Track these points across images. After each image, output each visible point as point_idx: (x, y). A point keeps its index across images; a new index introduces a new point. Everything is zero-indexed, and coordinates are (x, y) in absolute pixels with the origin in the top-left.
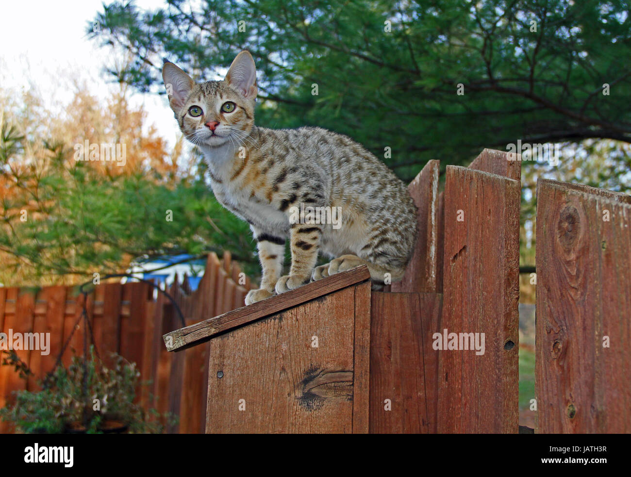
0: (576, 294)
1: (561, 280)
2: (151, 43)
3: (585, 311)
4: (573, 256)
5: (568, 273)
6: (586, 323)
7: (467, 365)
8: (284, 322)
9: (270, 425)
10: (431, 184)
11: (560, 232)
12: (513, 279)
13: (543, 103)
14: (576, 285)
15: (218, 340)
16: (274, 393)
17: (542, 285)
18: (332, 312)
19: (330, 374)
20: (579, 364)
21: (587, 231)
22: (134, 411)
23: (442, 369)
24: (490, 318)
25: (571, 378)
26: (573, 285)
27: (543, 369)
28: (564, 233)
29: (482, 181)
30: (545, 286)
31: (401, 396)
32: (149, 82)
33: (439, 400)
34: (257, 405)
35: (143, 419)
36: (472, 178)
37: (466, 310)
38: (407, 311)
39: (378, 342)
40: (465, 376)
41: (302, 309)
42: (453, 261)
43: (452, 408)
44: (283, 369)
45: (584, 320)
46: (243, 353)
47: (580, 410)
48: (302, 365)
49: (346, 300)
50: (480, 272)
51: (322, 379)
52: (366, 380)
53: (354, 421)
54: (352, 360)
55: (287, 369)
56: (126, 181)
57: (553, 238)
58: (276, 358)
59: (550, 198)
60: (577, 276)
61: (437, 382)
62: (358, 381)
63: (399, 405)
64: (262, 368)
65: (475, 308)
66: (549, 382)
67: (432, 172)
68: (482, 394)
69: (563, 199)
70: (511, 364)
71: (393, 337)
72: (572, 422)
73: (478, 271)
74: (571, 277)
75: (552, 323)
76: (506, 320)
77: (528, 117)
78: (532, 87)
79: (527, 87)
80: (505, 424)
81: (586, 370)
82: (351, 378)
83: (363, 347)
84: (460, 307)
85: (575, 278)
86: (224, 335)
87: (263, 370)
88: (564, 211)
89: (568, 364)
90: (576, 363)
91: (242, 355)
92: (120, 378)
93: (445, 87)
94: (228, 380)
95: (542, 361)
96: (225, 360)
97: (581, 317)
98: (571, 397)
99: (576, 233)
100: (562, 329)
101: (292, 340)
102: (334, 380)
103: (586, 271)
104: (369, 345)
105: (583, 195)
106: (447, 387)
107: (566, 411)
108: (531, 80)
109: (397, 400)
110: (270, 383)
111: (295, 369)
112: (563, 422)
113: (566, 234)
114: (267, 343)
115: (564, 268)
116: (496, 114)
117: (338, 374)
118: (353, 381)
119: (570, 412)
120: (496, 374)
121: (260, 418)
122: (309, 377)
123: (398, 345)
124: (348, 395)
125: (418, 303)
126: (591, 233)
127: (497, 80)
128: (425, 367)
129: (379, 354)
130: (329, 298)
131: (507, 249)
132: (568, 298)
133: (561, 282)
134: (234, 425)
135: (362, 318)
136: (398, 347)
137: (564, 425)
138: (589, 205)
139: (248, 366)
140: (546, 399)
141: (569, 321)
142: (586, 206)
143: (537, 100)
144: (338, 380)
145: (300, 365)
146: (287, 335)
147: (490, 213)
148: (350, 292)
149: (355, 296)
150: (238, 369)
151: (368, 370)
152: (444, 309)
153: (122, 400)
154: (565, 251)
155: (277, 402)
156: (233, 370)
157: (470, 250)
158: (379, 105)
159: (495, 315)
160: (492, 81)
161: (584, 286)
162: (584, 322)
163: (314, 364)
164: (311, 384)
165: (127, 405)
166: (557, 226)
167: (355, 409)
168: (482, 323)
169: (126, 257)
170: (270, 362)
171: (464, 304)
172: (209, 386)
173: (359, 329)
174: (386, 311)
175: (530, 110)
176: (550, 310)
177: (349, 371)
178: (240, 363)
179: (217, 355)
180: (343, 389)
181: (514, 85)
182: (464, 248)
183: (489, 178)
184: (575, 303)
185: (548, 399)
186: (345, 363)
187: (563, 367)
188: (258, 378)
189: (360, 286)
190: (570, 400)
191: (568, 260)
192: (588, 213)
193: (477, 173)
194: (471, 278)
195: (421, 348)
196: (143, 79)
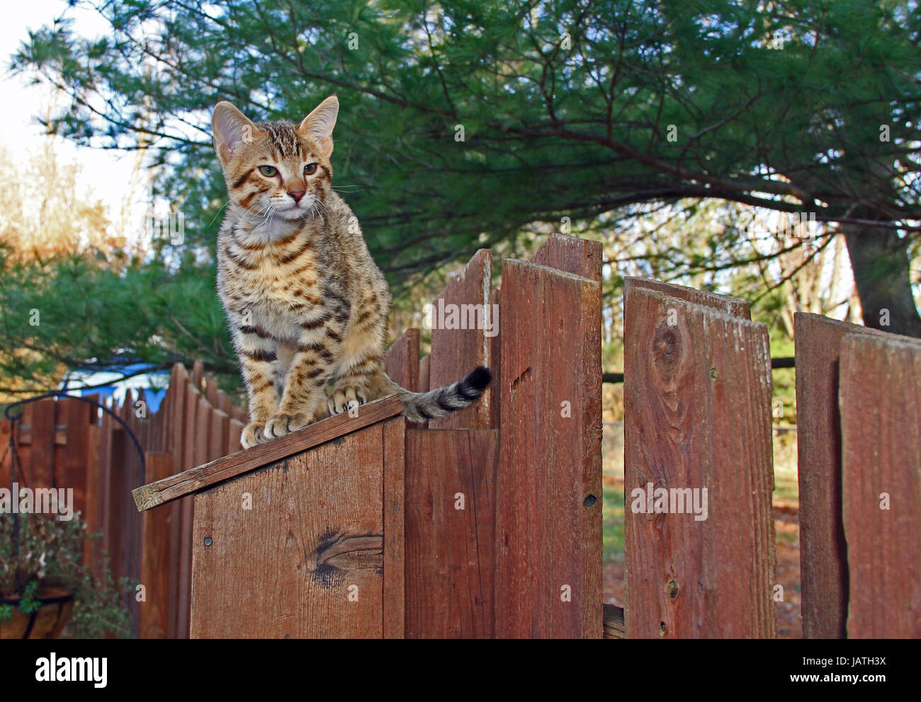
0: (678, 437)
1: (658, 418)
2: (91, 80)
3: (690, 460)
4: (673, 387)
5: (668, 409)
6: (691, 474)
7: (534, 525)
8: (291, 471)
9: (275, 607)
10: (481, 282)
11: (657, 354)
12: (594, 413)
13: (625, 153)
14: (678, 425)
15: (205, 497)
16: (279, 565)
17: (633, 423)
18: (354, 458)
19: (352, 540)
20: (682, 528)
21: (692, 354)
22: (81, 575)
23: (500, 531)
24: (564, 465)
25: (672, 546)
26: (673, 425)
27: (635, 534)
28: (661, 355)
29: (551, 282)
30: (637, 424)
31: (446, 567)
32: (89, 133)
33: (497, 570)
34: (258, 581)
35: (93, 586)
36: (537, 278)
37: (532, 453)
38: (453, 455)
39: (415, 496)
40: (531, 540)
41: (313, 454)
42: (514, 387)
43: (515, 581)
44: (291, 534)
45: (688, 472)
46: (238, 513)
47: (684, 588)
48: (316, 528)
49: (371, 442)
50: (550, 403)
51: (342, 546)
52: (399, 547)
53: (385, 601)
54: (381, 520)
55: (295, 533)
56: (60, 266)
57: (647, 362)
58: (280, 519)
59: (642, 308)
60: (680, 413)
61: (494, 548)
62: (390, 548)
63: (444, 578)
64: (262, 533)
65: (544, 451)
66: (643, 550)
67: (483, 265)
68: (554, 563)
69: (659, 310)
70: (592, 526)
71: (435, 489)
72: (673, 603)
73: (547, 402)
74: (671, 413)
75: (646, 473)
76: (586, 467)
77: (606, 170)
78: (610, 130)
79: (603, 131)
80: (585, 604)
81: (691, 534)
82: (380, 545)
83: (395, 504)
84: (524, 449)
85: (676, 415)
86: (212, 490)
87: (264, 535)
88: (661, 326)
89: (668, 527)
90: (677, 527)
91: (236, 515)
92: (61, 531)
93: (492, 133)
94: (219, 549)
95: (634, 524)
96: (214, 523)
97: (685, 467)
98: (673, 571)
99: (677, 356)
100: (660, 482)
101: (301, 495)
102: (358, 547)
103: (690, 407)
104: (403, 500)
105: (685, 306)
106: (506, 553)
107: (666, 588)
108: (608, 120)
109: (441, 572)
110: (274, 552)
111: (306, 533)
112: (661, 602)
113: (663, 358)
114: (269, 500)
115: (661, 402)
116: (562, 167)
117: (362, 539)
118: (383, 548)
119: (670, 591)
120: (573, 539)
121: (262, 598)
122: (325, 543)
123: (442, 499)
124: (377, 567)
125: (467, 443)
126: (697, 357)
127: (563, 123)
128: (478, 527)
129: (416, 511)
130: (349, 440)
131: (586, 374)
132: (667, 442)
133: (658, 419)
134: (228, 607)
135: (393, 464)
136: (442, 503)
137: (663, 607)
138: (694, 319)
139: (243, 530)
140: (639, 572)
141: (668, 470)
142: (690, 320)
143: (618, 149)
144: (363, 547)
145: (313, 529)
146: (295, 488)
147: (562, 325)
148: (377, 430)
149: (383, 436)
150: (231, 534)
151: (403, 534)
152: (502, 450)
153: (65, 560)
154: (663, 380)
155: (283, 577)
156: (225, 535)
157: (537, 373)
158: (402, 159)
159: (570, 461)
160: (556, 123)
161: (688, 425)
162: (688, 474)
163: (332, 526)
164: (328, 553)
165: (71, 567)
166: (651, 346)
167: (386, 584)
168: (553, 471)
169: (62, 368)
170: (274, 525)
171: (528, 445)
172: (194, 557)
173: (389, 479)
174: (425, 454)
175: (608, 161)
176: (644, 456)
177: (377, 535)
178: (234, 526)
179: (204, 517)
180: (369, 559)
181: (584, 127)
182: (528, 370)
183: (560, 278)
184: (676, 447)
185: (642, 573)
186: (372, 525)
187: (662, 532)
188: (258, 546)
189: (390, 422)
190: (671, 574)
191: (667, 391)
192: (693, 330)
193: (544, 272)
194: (538, 411)
195: (472, 502)
196: (82, 130)
